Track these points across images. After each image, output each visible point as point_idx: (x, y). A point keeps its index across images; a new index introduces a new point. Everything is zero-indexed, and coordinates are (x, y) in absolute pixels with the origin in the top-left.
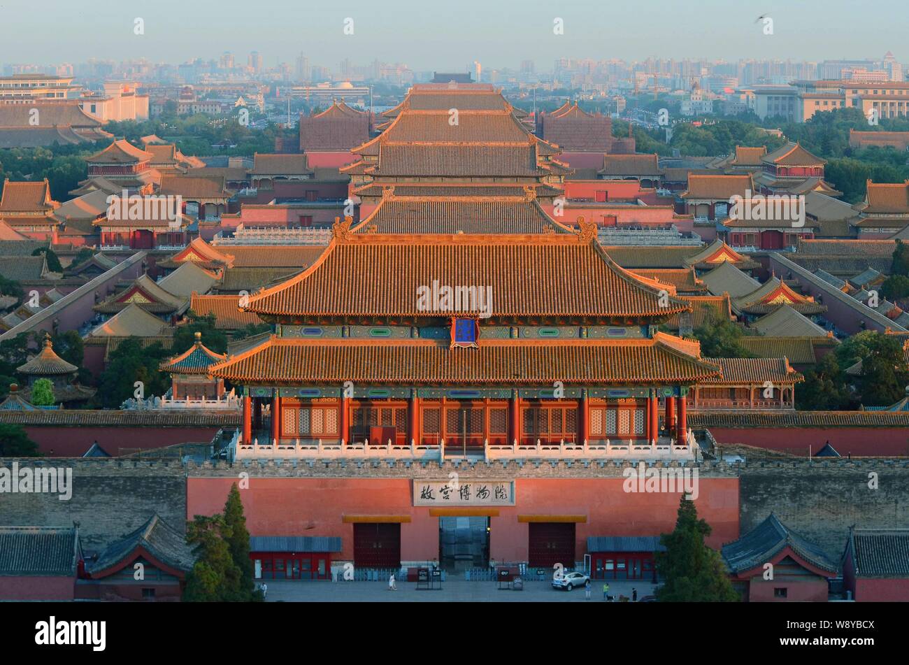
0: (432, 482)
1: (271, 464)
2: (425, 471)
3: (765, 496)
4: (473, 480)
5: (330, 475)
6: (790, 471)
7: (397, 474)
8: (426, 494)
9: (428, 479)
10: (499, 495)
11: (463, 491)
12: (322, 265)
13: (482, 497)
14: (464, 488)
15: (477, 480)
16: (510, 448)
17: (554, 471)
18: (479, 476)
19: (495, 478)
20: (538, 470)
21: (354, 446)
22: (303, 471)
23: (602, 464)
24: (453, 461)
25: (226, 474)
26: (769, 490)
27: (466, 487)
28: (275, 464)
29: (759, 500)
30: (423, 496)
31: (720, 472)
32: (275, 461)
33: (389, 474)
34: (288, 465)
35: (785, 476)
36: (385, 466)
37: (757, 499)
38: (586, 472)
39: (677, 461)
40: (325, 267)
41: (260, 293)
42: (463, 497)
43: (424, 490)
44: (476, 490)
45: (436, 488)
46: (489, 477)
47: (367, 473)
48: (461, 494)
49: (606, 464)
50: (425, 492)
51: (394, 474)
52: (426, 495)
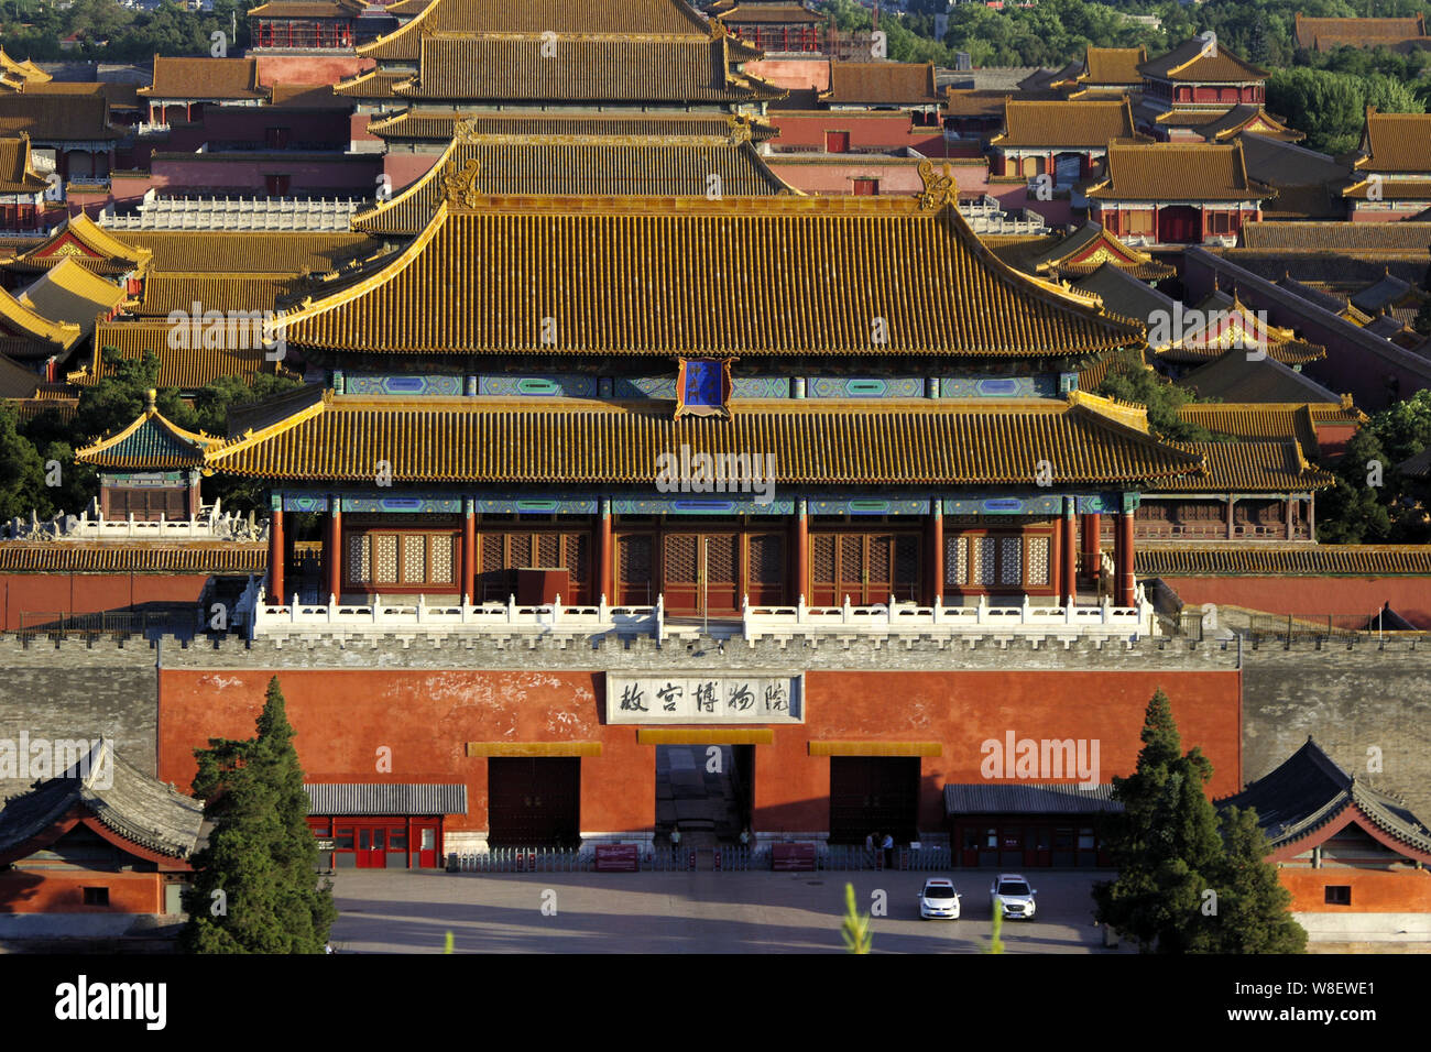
0: (643, 677)
1: (327, 643)
2: (628, 656)
3: (1291, 707)
4: (722, 673)
5: (443, 663)
6: (1340, 657)
7: (574, 661)
8: (631, 701)
9: (634, 672)
10: (773, 702)
11: (702, 695)
12: (421, 255)
13: (739, 706)
14: (704, 688)
15: (730, 673)
16: (790, 612)
17: (878, 656)
18: (733, 666)
19: (762, 669)
20: (848, 654)
21: (486, 606)
22: (391, 655)
23: (972, 645)
24: (682, 637)
25: (238, 661)
26: (1299, 694)
27: (709, 687)
28: (336, 643)
29: (1279, 713)
30: (625, 705)
31: (1202, 660)
32: (335, 637)
33: (559, 661)
34: (360, 645)
35: (1331, 668)
36: (551, 647)
37: (1275, 711)
38: (942, 658)
39: (1118, 637)
40: (428, 260)
41: (302, 308)
42: (703, 707)
43: (627, 693)
44: (727, 691)
45: (650, 688)
46: (753, 668)
47: (516, 660)
48: (699, 700)
49: (979, 644)
50: (629, 697)
51: (569, 662)
52: (631, 703)
